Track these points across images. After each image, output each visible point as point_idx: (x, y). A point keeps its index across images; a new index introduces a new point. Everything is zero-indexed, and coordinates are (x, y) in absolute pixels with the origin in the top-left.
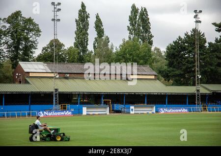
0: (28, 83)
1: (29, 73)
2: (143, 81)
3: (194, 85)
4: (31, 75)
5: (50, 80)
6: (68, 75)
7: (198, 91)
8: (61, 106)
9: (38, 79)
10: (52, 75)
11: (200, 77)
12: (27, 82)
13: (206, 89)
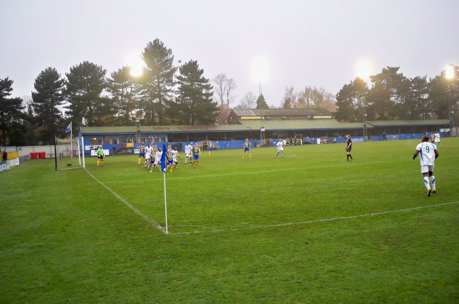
0: (241, 124)
1: (240, 116)
2: (323, 120)
3: (362, 121)
4: (242, 118)
5: (256, 122)
6: (269, 118)
7: (365, 126)
8: (266, 140)
9: (248, 121)
10: (259, 118)
11: (366, 116)
12: (239, 123)
13: (370, 124)
